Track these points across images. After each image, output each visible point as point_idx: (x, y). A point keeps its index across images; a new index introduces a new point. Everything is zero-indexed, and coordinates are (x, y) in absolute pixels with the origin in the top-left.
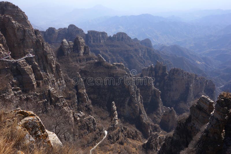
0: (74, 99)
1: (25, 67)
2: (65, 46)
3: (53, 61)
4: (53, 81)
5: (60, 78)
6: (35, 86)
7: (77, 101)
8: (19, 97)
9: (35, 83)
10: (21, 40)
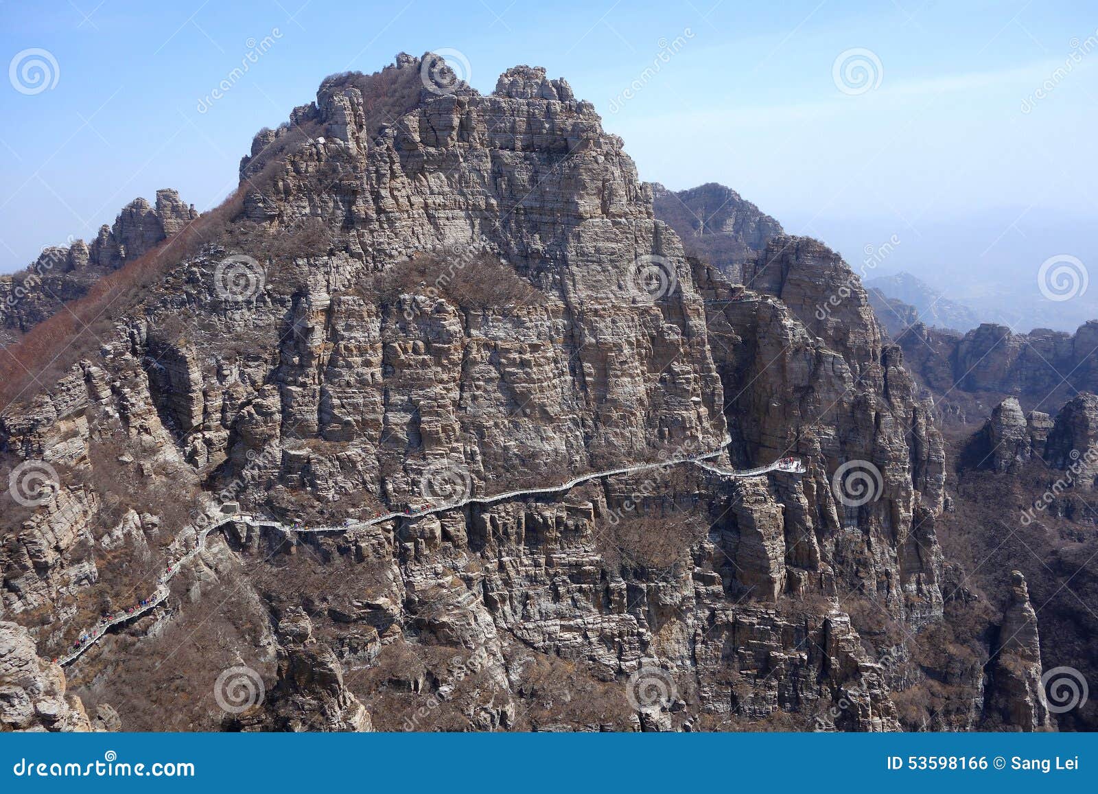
0: (967, 688)
1: (755, 507)
2: (1009, 427)
3: (909, 494)
4: (884, 578)
5: (921, 570)
6: (777, 587)
7: (980, 700)
8: (709, 609)
9: (778, 575)
10: (798, 389)
